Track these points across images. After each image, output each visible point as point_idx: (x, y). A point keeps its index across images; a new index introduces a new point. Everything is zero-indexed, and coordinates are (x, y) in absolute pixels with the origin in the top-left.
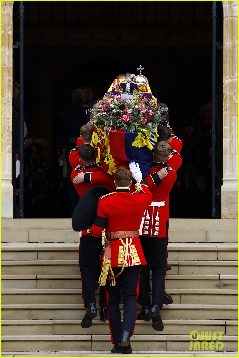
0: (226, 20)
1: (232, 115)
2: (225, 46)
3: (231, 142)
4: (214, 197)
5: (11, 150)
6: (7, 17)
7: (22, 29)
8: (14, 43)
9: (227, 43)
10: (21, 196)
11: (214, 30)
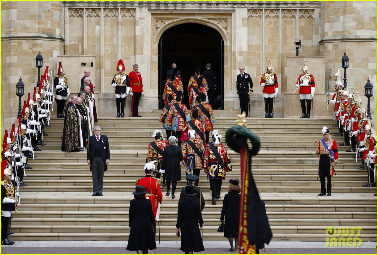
0: (225, 48)
1: (227, 77)
2: (225, 56)
3: (227, 85)
4: (221, 103)
5: (158, 88)
6: (157, 47)
7: (161, 50)
8: (159, 55)
9: (225, 55)
10: (161, 103)
11: (221, 50)
